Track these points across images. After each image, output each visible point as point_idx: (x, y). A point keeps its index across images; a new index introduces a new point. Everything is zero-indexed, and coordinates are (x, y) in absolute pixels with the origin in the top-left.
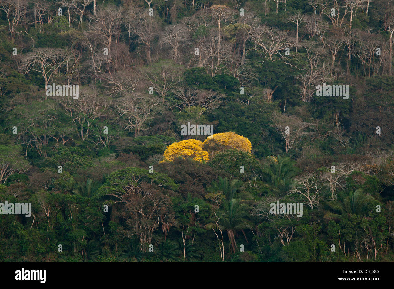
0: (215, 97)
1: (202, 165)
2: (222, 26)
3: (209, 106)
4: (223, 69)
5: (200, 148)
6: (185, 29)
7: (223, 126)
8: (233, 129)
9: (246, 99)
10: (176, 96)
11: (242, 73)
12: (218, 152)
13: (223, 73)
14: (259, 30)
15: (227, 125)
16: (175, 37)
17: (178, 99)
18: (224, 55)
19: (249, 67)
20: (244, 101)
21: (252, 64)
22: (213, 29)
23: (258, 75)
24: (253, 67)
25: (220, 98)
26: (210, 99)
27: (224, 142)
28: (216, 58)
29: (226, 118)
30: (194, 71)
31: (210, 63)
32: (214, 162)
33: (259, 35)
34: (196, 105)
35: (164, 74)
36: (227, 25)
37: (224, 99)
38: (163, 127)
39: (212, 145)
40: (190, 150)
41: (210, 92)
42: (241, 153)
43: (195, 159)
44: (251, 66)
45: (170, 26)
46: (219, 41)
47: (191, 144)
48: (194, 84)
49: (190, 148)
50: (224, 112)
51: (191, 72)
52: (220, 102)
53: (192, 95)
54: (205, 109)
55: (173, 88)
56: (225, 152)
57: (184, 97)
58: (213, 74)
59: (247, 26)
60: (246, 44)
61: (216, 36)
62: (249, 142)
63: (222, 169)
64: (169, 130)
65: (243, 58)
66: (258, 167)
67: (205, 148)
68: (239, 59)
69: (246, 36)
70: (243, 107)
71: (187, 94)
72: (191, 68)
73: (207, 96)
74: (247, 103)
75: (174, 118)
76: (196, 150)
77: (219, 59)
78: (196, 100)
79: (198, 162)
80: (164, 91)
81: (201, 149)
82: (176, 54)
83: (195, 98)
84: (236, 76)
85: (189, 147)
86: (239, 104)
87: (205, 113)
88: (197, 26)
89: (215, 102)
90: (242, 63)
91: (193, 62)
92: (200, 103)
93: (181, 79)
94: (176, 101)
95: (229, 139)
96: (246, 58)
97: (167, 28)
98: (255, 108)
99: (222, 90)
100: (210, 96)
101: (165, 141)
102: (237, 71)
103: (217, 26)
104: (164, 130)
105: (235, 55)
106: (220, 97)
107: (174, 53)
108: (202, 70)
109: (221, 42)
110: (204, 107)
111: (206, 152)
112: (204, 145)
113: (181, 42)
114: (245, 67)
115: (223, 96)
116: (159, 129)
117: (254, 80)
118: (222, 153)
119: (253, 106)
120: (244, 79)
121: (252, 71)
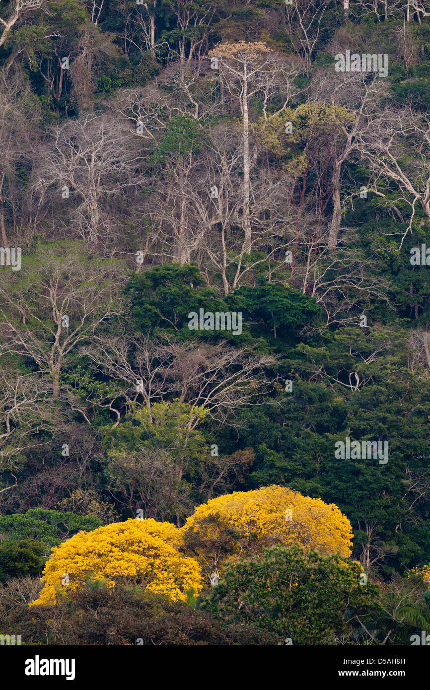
0: (236, 368)
1: (176, 609)
2: (255, 116)
3: (216, 401)
4: (261, 268)
5: (169, 548)
6: (125, 133)
7: (272, 466)
8: (286, 478)
9: (349, 367)
10: (101, 367)
11: (329, 277)
12: (233, 560)
13: (262, 282)
14: (385, 125)
15: (287, 464)
16: (89, 160)
17: (105, 379)
18: (266, 214)
19: (354, 256)
20: (344, 377)
21: (366, 245)
22: (222, 128)
23: (386, 283)
24: (369, 255)
25: (256, 371)
26: (221, 376)
27: (252, 523)
28: (237, 231)
29: (283, 438)
30: (157, 280)
31: (216, 247)
32: (221, 592)
33: (385, 140)
34: (169, 397)
35: (52, 291)
36: (271, 110)
37: (270, 373)
38: (58, 481)
39: (213, 534)
40: (135, 557)
41: (218, 348)
42: (314, 558)
43: (154, 588)
44: (361, 252)
45: (71, 122)
46: (246, 169)
47: (138, 534)
48: (163, 324)
49: (135, 548)
50: (272, 415)
51: (149, 283)
52: (254, 383)
53: (156, 363)
54: (202, 412)
55: (87, 343)
56: (259, 560)
57: (128, 371)
58: (227, 286)
59: (343, 111)
60: (344, 177)
61: (232, 151)
62: (345, 519)
63: (248, 618)
64: (79, 493)
65: (335, 222)
66: (377, 608)
67: (190, 547)
68: (318, 229)
69: (342, 146)
70: (339, 400)
71: (139, 360)
72: (150, 269)
73: (207, 363)
74: (354, 383)
75: (96, 450)
76: (156, 556)
77: (248, 233)
78: (170, 380)
79: (162, 600)
80: (56, 353)
81: (175, 551)
82: (95, 218)
83: (166, 372)
84: (309, 291)
85: (132, 544)
86: (324, 386)
87: (203, 426)
88: (165, 118)
89: (237, 385)
90: (332, 242)
91: (156, 247)
92: (184, 390)
93: (115, 307)
94: (99, 386)
95: (271, 511)
96: (343, 223)
97: (58, 131)
98: (383, 398)
99: (261, 339)
100: (221, 363)
101: (65, 530)
102: (313, 270)
103: (238, 114)
104: (65, 493)
105: (303, 214)
106: (257, 365)
107: (88, 217)
108: (189, 275)
109: (254, 172)
110: (201, 402)
111: (192, 562)
112: (187, 536)
113: (110, 179)
114: (341, 256)
115: (267, 360)
116: (43, 489)
117: (373, 301)
118: (247, 562)
119: (375, 393)
120: (340, 297)
121: (367, 267)
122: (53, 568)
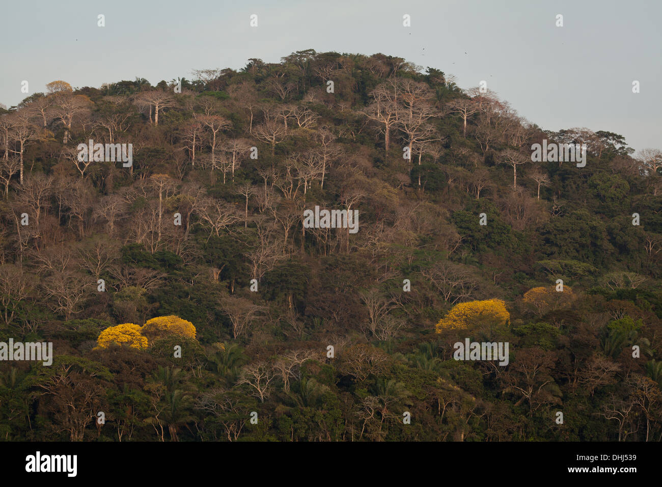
0: (155, 277)
1: (142, 352)
2: (164, 197)
3: (149, 287)
4: (164, 246)
5: (138, 333)
6: (123, 201)
7: (165, 308)
8: (175, 312)
9: (190, 278)
10: (112, 274)
11: (185, 249)
12: (159, 338)
13: (164, 250)
14: (204, 203)
15: (168, 308)
16: (111, 209)
17: (114, 278)
18: (166, 229)
19: (193, 243)
20: (188, 281)
21: (196, 240)
22: (153, 201)
23: (203, 252)
24: (197, 243)
25: (161, 278)
26: (150, 279)
27: (165, 326)
28: (156, 234)
29: (168, 300)
30: (131, 248)
31: (150, 239)
32: (154, 349)
33: (204, 207)
34: (135, 285)
35: (98, 250)
36: (169, 196)
37: (165, 279)
38: (97, 310)
39: (153, 329)
40: (127, 336)
41: (150, 270)
42: (184, 339)
43: (133, 346)
44: (195, 242)
45: (106, 197)
46: (160, 214)
47: (128, 329)
48: (133, 262)
49: (127, 333)
50: (166, 293)
51: (128, 249)
52: (160, 282)
53: (130, 274)
54: (144, 290)
55: (108, 267)
56: (166, 338)
57: (121, 276)
58: (153, 251)
59: (191, 197)
60: (191, 218)
61: (156, 208)
62: (194, 327)
63: (163, 357)
64: (103, 313)
65: (187, 233)
66: (202, 355)
67: (144, 333)
68: (182, 234)
69: (190, 209)
70: (186, 288)
71: (125, 272)
72: (129, 244)
73: (147, 275)
74: (191, 283)
75: (110, 300)
76: (134, 336)
77: (160, 234)
78: (134, 280)
79: (136, 349)
80: (98, 269)
81: (139, 334)
82: (112, 228)
83: (133, 277)
84: (178, 254)
85: (126, 332)
86: (182, 284)
87: (144, 294)
88: (135, 197)
89: (156, 282)
90: (186, 239)
91: (131, 237)
92: (138, 283)
93: (118, 256)
94: (112, 280)
95: (171, 323)
96: (190, 233)
97: (102, 199)
98: (201, 288)
99: (163, 268)
100: (150, 275)
101: (99, 325)
102: (179, 248)
103: (158, 197)
104: (99, 313)
105: (178, 230)
106: (161, 276)
107: (110, 227)
108: (141, 246)
109: (163, 215)
110: (143, 287)
111: (145, 338)
112: (143, 330)
113: (118, 215)
114: (189, 243)
115: (165, 275)
116: (92, 312)
117: (198, 258)
118: (163, 339)
119: (198, 287)
120: (188, 256)
121: (197, 247)
122: (101, 338)
